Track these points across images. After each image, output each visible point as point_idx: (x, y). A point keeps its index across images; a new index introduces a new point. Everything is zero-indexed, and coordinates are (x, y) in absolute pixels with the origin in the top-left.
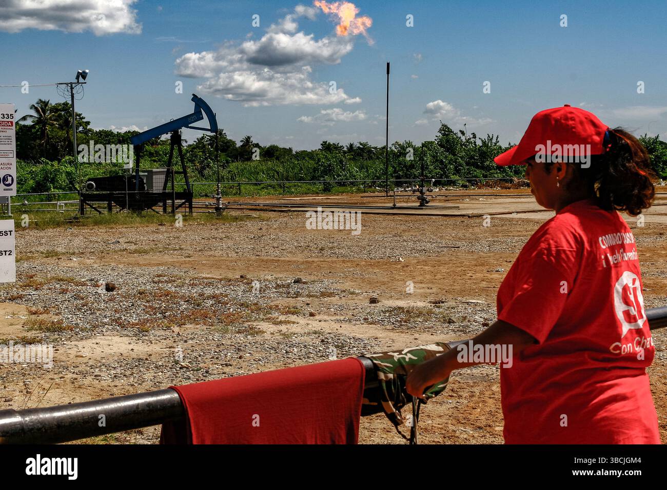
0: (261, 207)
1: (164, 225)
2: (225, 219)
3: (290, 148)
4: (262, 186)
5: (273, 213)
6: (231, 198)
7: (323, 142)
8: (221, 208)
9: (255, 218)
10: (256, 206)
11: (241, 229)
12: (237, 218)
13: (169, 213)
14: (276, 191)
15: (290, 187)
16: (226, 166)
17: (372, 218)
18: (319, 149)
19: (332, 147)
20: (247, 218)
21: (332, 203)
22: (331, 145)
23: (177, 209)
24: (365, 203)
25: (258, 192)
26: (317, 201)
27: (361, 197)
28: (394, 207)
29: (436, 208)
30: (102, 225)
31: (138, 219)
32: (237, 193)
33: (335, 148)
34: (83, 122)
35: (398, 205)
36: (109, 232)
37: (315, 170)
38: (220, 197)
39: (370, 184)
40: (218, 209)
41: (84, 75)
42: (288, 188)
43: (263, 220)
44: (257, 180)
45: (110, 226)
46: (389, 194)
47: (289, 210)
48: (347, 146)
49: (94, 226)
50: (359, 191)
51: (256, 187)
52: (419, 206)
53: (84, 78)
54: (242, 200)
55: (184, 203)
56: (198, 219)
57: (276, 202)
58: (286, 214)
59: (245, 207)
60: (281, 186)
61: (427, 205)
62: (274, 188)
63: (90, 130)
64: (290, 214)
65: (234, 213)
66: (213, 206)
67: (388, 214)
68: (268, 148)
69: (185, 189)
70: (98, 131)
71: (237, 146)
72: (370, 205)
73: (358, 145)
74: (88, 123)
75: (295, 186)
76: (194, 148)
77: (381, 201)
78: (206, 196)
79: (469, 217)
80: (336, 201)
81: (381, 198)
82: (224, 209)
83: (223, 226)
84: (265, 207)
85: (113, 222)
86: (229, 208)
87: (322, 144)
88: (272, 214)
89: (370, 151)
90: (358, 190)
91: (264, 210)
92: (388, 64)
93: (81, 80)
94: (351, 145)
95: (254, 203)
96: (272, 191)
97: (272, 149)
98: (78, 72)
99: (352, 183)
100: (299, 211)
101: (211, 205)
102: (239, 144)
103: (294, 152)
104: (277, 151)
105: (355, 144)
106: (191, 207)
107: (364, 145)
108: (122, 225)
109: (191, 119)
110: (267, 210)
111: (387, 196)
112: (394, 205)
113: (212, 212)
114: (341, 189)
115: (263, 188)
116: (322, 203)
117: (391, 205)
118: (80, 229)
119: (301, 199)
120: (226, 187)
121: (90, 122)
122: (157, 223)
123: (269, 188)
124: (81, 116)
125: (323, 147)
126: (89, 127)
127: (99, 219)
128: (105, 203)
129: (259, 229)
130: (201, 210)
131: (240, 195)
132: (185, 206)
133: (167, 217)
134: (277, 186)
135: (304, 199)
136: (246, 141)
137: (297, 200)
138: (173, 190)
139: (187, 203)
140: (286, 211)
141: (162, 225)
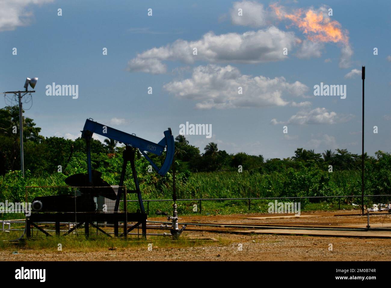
0: (223, 228)
1: (115, 249)
2: (182, 243)
3: (260, 156)
4: (226, 202)
5: (235, 235)
6: (190, 218)
7: (298, 149)
9: (214, 242)
10: (217, 226)
11: (198, 255)
12: (194, 242)
13: (121, 236)
14: (241, 208)
15: (257, 203)
16: (186, 179)
17: (342, 242)
18: (293, 157)
19: (307, 154)
20: (205, 242)
21: (301, 223)
22: (307, 153)
23: (129, 231)
24: (337, 224)
25: (221, 210)
26: (285, 221)
27: (335, 216)
28: (368, 229)
30: (49, 248)
31: (87, 243)
33: (311, 156)
34: (33, 129)
35: (372, 226)
36: (56, 257)
37: (286, 184)
38: (177, 219)
39: (346, 200)
41: (32, 83)
42: (254, 204)
43: (223, 245)
44: (220, 196)
46: (365, 212)
47: (253, 233)
48: (323, 154)
49: (41, 249)
50: (333, 208)
51: (219, 204)
53: (33, 86)
54: (203, 219)
55: (137, 225)
56: (152, 242)
57: (239, 222)
58: (248, 237)
59: (204, 228)
60: (246, 203)
62: (238, 205)
63: (41, 138)
64: (253, 236)
65: (192, 236)
67: (361, 237)
69: (138, 210)
70: (49, 137)
71: (200, 153)
73: (336, 152)
74: (38, 130)
75: (262, 202)
77: (355, 220)
78: (163, 214)
80: (306, 221)
81: (355, 217)
82: (180, 232)
83: (178, 252)
84: (227, 228)
86: (187, 230)
87: (296, 152)
88: (233, 238)
90: (333, 206)
91: (225, 232)
93: (30, 88)
94: (329, 153)
95: (216, 223)
96: (236, 208)
97: (240, 157)
98: (27, 80)
100: (263, 234)
101: (166, 227)
102: (202, 152)
103: (265, 161)
104: (245, 159)
105: (332, 151)
106: (144, 228)
107: (343, 152)
108: (70, 249)
110: (228, 232)
111: (363, 214)
112: (368, 226)
113: (167, 235)
114: (314, 205)
115: (227, 205)
116: (290, 223)
117: (364, 226)
118: (26, 253)
119: (268, 219)
120: (185, 205)
121: (40, 129)
122: (106, 247)
123: (233, 206)
124: (32, 123)
125: (298, 155)
126: (40, 134)
127: (46, 241)
128: (53, 223)
129: (217, 256)
130: (156, 232)
131: (201, 213)
132: (139, 228)
133: (118, 240)
134: (242, 203)
135: (271, 219)
136: (210, 148)
137: (263, 219)
138: (125, 210)
139: (141, 225)
140: (249, 233)
141: (112, 250)
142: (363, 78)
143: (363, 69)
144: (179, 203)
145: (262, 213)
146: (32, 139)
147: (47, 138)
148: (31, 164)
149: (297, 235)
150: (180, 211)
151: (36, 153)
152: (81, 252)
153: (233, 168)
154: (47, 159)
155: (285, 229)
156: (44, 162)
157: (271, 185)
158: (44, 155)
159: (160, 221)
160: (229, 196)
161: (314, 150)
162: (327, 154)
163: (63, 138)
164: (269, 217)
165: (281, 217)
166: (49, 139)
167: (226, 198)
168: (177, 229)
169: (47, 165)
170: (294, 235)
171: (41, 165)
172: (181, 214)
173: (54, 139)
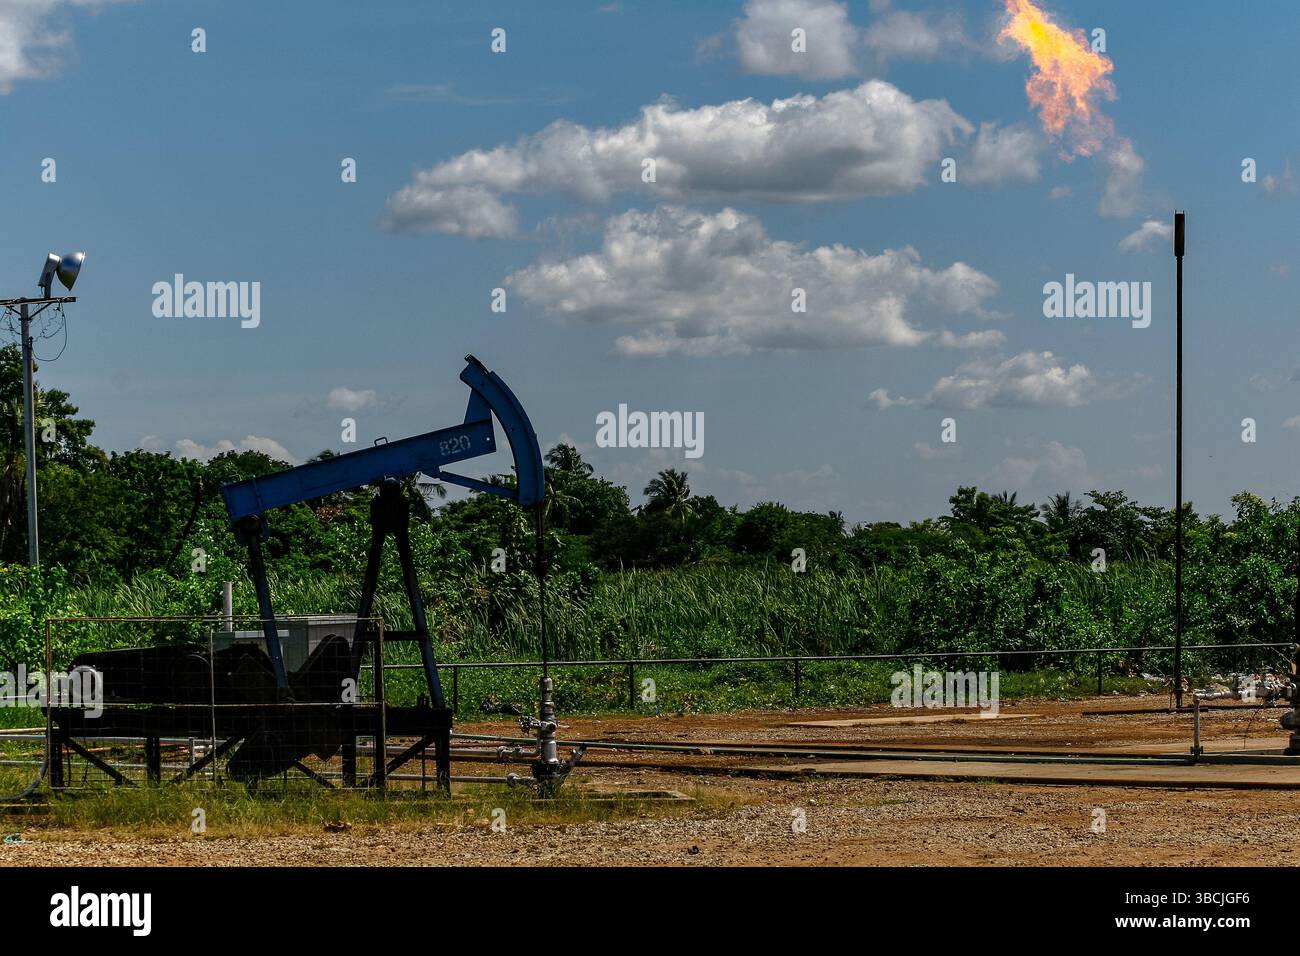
0: (708, 757)
1: (345, 829)
2: (569, 808)
3: (832, 514)
4: (717, 671)
5: (749, 781)
6: (598, 723)
7: (961, 492)
8: (554, 766)
9: (679, 803)
10: (686, 752)
11: (624, 849)
12: (611, 806)
13: (364, 784)
14: (768, 690)
15: (821, 674)
16: (581, 594)
18: (944, 518)
19: (992, 508)
20: (649, 804)
21: (971, 740)
22: (991, 502)
23: (393, 767)
24: (1092, 741)
25: (701, 696)
26: (916, 733)
27: (1086, 714)
28: (1196, 758)
30: (125, 825)
31: (253, 806)
32: (621, 698)
33: (1004, 514)
34: (71, 424)
35: (1210, 746)
36: (147, 852)
38: (552, 728)
39: (1121, 663)
40: (542, 770)
41: (67, 272)
42: (811, 678)
43: (708, 814)
44: (697, 651)
45: (153, 831)
46: (1186, 701)
47: (809, 773)
48: (1045, 507)
49: (97, 827)
50: (1078, 689)
51: (692, 676)
52: (1287, 752)
53: (68, 281)
54: (639, 728)
55: (420, 747)
56: (470, 806)
57: (764, 736)
58: (794, 788)
59: (646, 757)
60: (787, 673)
62: (760, 679)
63: (95, 454)
64: (811, 786)
65: (602, 785)
67: (1171, 786)
68: (750, 516)
69: (423, 698)
70: (121, 453)
71: (631, 506)
72: (1110, 750)
73: (1088, 503)
74: (86, 427)
75: (840, 671)
76: (471, 519)
77: (1154, 730)
78: (507, 710)
81: (1154, 717)
82: (565, 769)
83: (558, 839)
84: (722, 759)
85: (164, 816)
86: (585, 764)
87: (953, 500)
88: (739, 790)
89: (1131, 526)
90: (1077, 684)
91: (716, 772)
93: (58, 289)
94: (1063, 504)
95: (684, 740)
96: (753, 691)
97: (763, 520)
98: (49, 262)
100: (844, 775)
101: (517, 754)
103: (848, 532)
104: (781, 526)
105: (1076, 499)
106: (444, 759)
107: (1110, 501)
109: (450, 446)
110: (726, 772)
111: (1180, 710)
112: (1196, 747)
113: (521, 782)
114: (1015, 680)
115: (720, 680)
117: (1183, 747)
118: (49, 839)
119: (859, 725)
120: (580, 679)
121: (92, 424)
122: (316, 822)
123: (742, 682)
124: (64, 404)
125: (960, 510)
126: (91, 441)
127: (114, 801)
128: (138, 743)
129: (690, 852)
130: (482, 771)
131: (632, 708)
132: (424, 758)
133: (355, 798)
134: (771, 673)
135: (869, 726)
136: (665, 488)
137: (842, 727)
138: (378, 696)
139: (431, 749)
140: (796, 774)
141: (335, 830)
142: (1179, 250)
143: (1180, 220)
144: (560, 672)
145: (839, 707)
146: (63, 460)
147: (114, 454)
148: (63, 543)
149: (958, 779)
150: (564, 700)
151: (80, 504)
152: (232, 837)
154: (114, 525)
155: (916, 759)
156: (106, 535)
158: (107, 513)
159: (498, 732)
160: (729, 651)
161: (1014, 496)
162: (1058, 508)
163: (168, 455)
164: (862, 721)
165: (904, 719)
166: (122, 459)
167: (717, 656)
168: (552, 760)
169: (115, 544)
170: (946, 779)
171: (96, 546)
172: (568, 711)
173: (138, 459)
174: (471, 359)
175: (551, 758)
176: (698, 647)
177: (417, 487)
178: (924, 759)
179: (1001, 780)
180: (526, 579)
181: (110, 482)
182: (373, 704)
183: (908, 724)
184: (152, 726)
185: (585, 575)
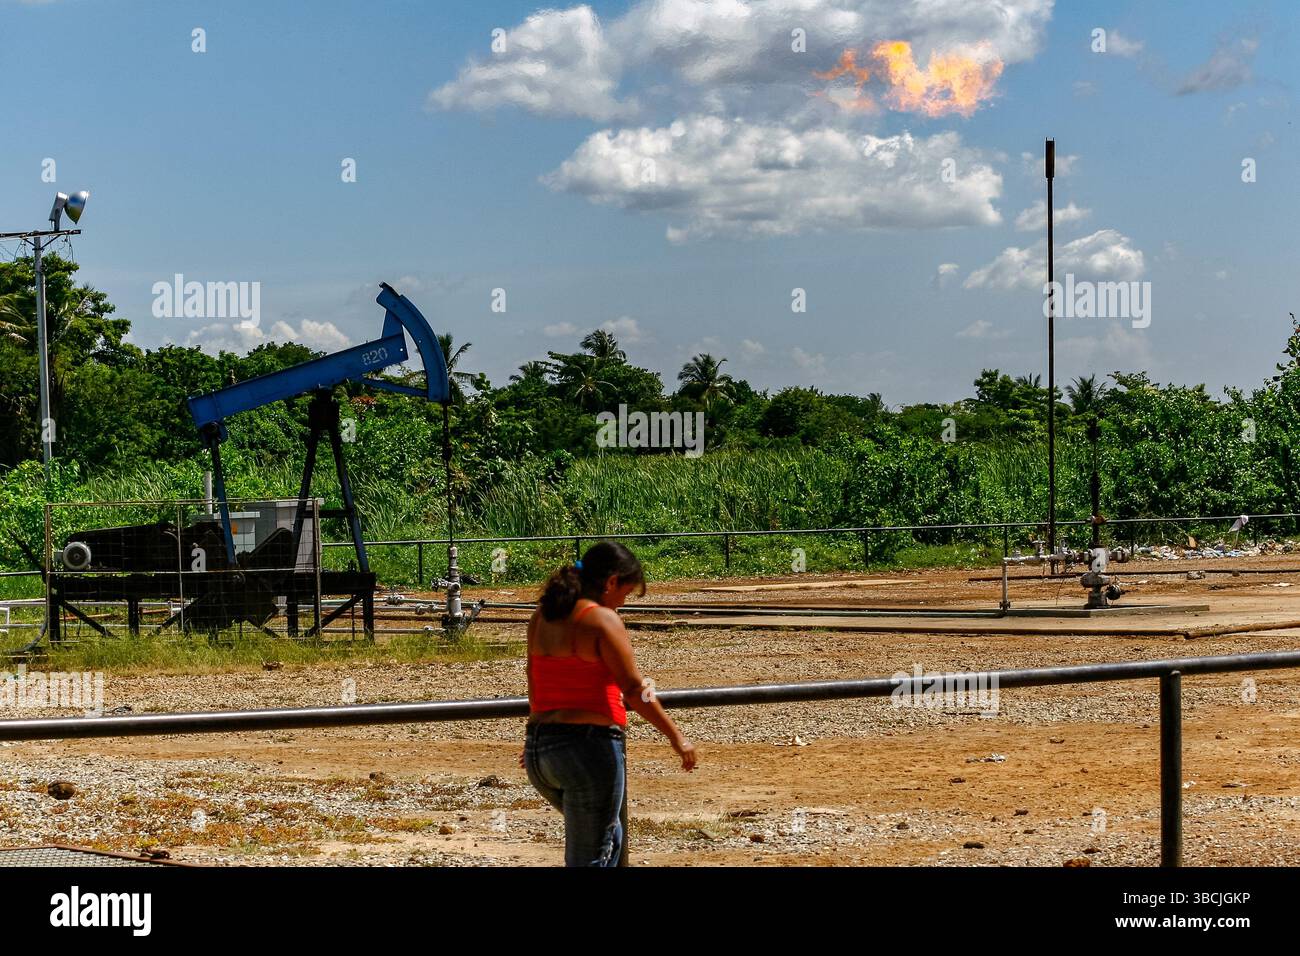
1: (278, 667)
4: (664, 545)
7: (985, 375)
8: (459, 618)
12: (504, 650)
13: (303, 635)
14: (706, 561)
15: (755, 547)
16: (555, 479)
18: (971, 401)
19: (1013, 391)
22: (1014, 385)
23: (327, 622)
28: (1004, 612)
29: (1135, 612)
31: (210, 653)
33: (1026, 395)
34: (106, 322)
35: (1015, 605)
38: (456, 587)
40: (449, 621)
46: (1058, 568)
47: (681, 625)
48: (1069, 388)
49: (83, 670)
52: (1086, 607)
53: (75, 215)
55: (346, 606)
56: (390, 652)
57: (671, 599)
60: (724, 547)
61: (1116, 602)
62: (699, 552)
63: (129, 351)
65: (509, 636)
66: (437, 615)
69: (352, 564)
70: (154, 351)
71: (663, 393)
73: (1112, 384)
74: (122, 326)
79: (1187, 636)
82: (467, 622)
87: (978, 383)
92: (1050, 146)
94: (1086, 386)
96: (691, 563)
99: (969, 534)
101: (431, 610)
105: (1100, 381)
106: (369, 618)
107: (1133, 382)
108: (159, 667)
109: (371, 357)
112: (1005, 605)
113: (434, 632)
114: (930, 552)
115: (663, 553)
117: (996, 606)
119: (764, 590)
120: (535, 552)
121: (129, 324)
122: (258, 663)
123: (683, 555)
124: (101, 303)
125: (984, 392)
126: (126, 339)
127: (98, 649)
128: (121, 607)
133: (295, 646)
134: (709, 547)
135: (770, 590)
136: (698, 372)
137: (746, 590)
138: (315, 565)
139: (359, 605)
140: (670, 626)
141: (270, 668)
144: (518, 548)
145: (763, 575)
146: (101, 357)
147: (148, 352)
148: (100, 437)
149: (797, 628)
150: (517, 571)
151: (116, 399)
153: (766, 439)
154: (148, 419)
156: (142, 428)
157: (805, 491)
158: (142, 408)
160: (675, 529)
161: (1038, 378)
162: (1082, 389)
163: (199, 348)
164: (764, 587)
165: (802, 585)
166: (156, 355)
167: (664, 532)
168: (457, 614)
169: (148, 437)
170: (788, 628)
171: (131, 439)
172: (521, 581)
173: (171, 354)
174: (384, 285)
175: (456, 611)
176: (648, 525)
177: (451, 375)
178: (787, 615)
179: (831, 629)
180: (503, 465)
181: (146, 379)
182: (311, 569)
183: (805, 588)
184: (133, 591)
185: (558, 461)
